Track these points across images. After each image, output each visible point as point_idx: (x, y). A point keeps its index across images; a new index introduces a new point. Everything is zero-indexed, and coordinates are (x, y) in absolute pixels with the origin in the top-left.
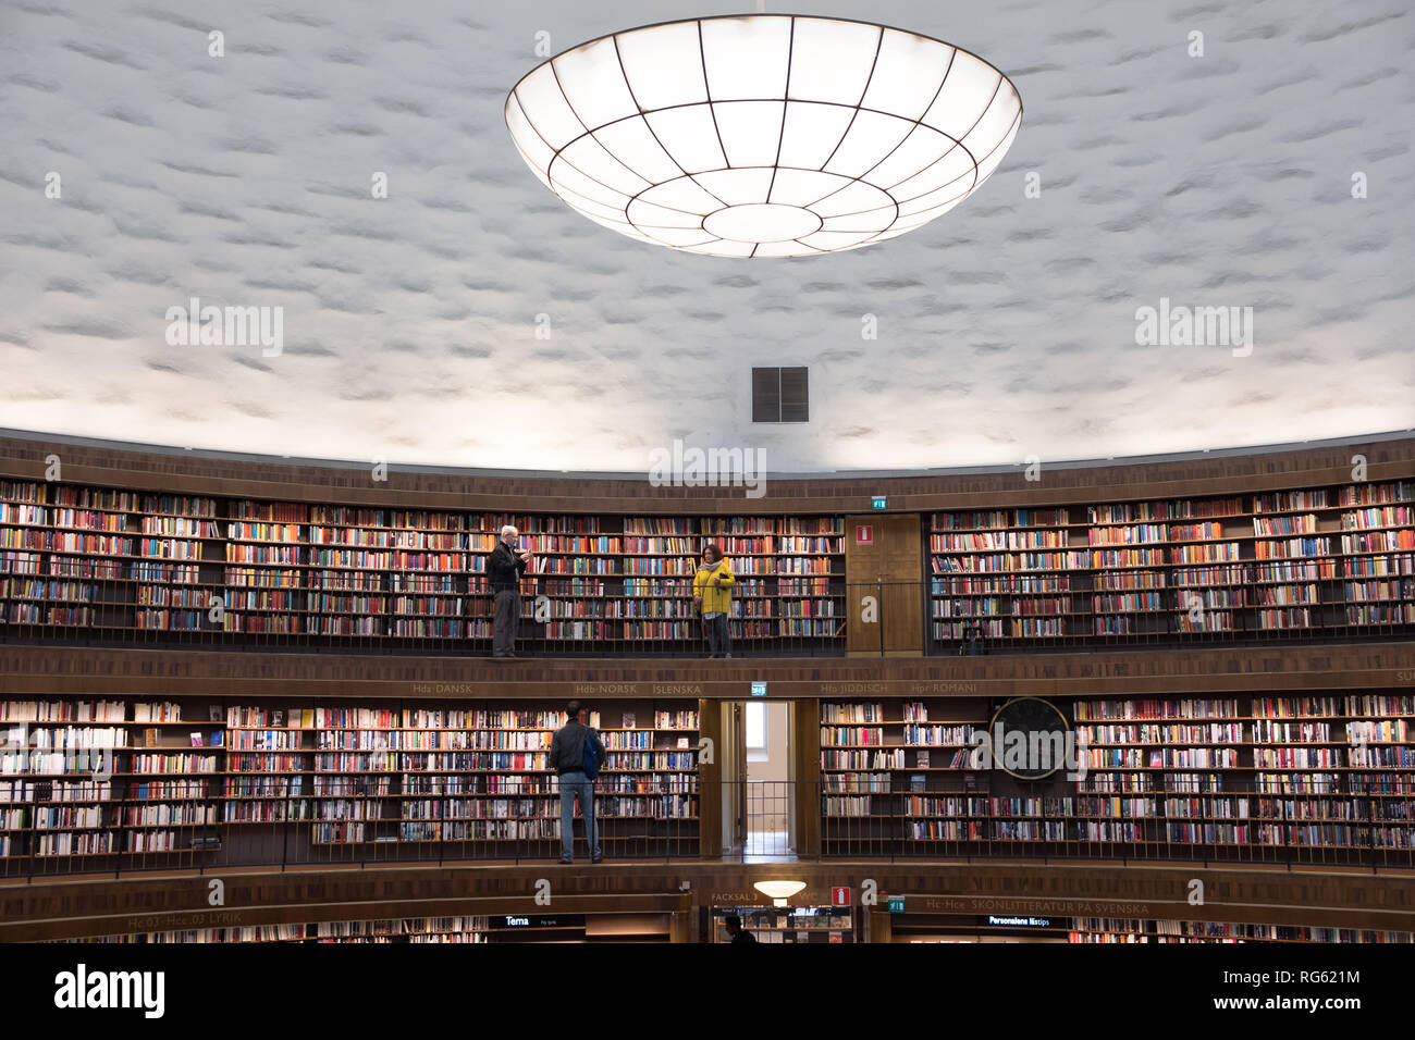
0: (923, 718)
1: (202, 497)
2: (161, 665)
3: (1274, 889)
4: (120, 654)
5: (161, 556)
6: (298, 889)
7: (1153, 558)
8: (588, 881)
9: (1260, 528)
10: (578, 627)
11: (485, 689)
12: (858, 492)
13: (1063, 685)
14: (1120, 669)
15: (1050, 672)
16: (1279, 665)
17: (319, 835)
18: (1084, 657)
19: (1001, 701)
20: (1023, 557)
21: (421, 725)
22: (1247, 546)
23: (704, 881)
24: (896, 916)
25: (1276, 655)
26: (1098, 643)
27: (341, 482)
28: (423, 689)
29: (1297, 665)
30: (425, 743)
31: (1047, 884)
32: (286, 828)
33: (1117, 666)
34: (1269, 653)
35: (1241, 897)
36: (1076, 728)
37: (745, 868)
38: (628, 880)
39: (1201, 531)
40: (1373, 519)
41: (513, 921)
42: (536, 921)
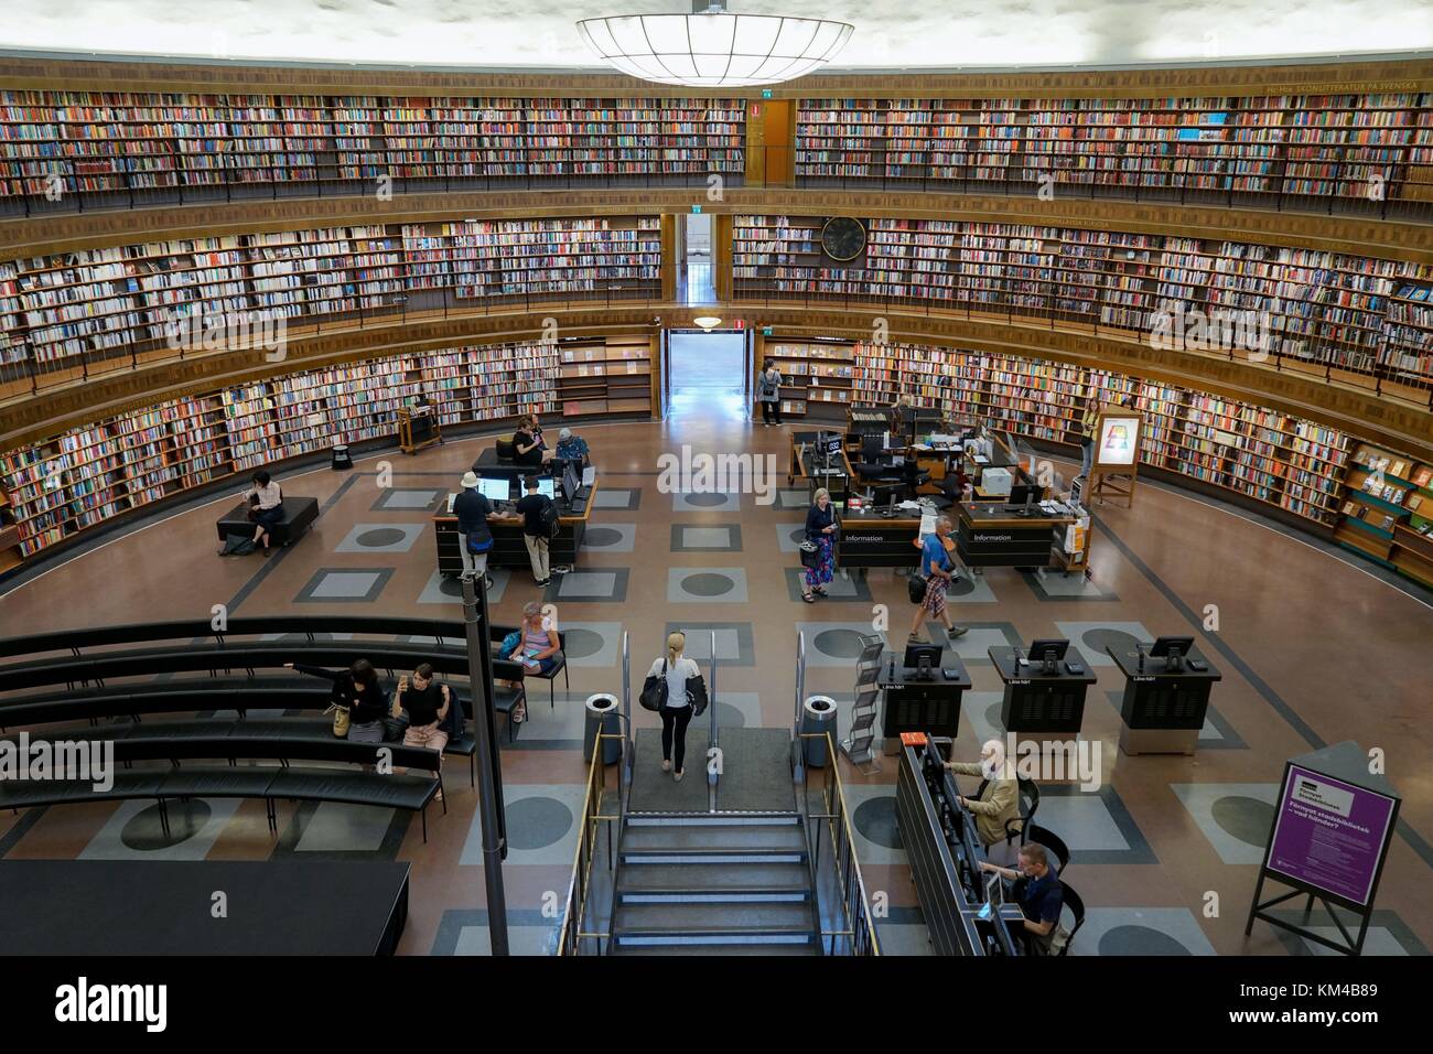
0: (786, 225)
2: (362, 206)
5: (349, 134)
6: (455, 328)
7: (922, 132)
8: (606, 317)
9: (983, 118)
10: (594, 166)
11: (545, 210)
13: (866, 210)
15: (858, 202)
17: (460, 293)
18: (877, 190)
19: (828, 218)
20: (848, 127)
21: (509, 230)
22: (974, 129)
23: (667, 316)
24: (766, 337)
25: (980, 200)
26: (885, 182)
28: (509, 212)
30: (511, 240)
31: (846, 322)
33: (894, 200)
34: (978, 193)
35: (943, 333)
36: (868, 232)
37: (689, 309)
38: (627, 316)
39: (950, 118)
40: (1047, 119)
41: (569, 339)
42: (581, 339)
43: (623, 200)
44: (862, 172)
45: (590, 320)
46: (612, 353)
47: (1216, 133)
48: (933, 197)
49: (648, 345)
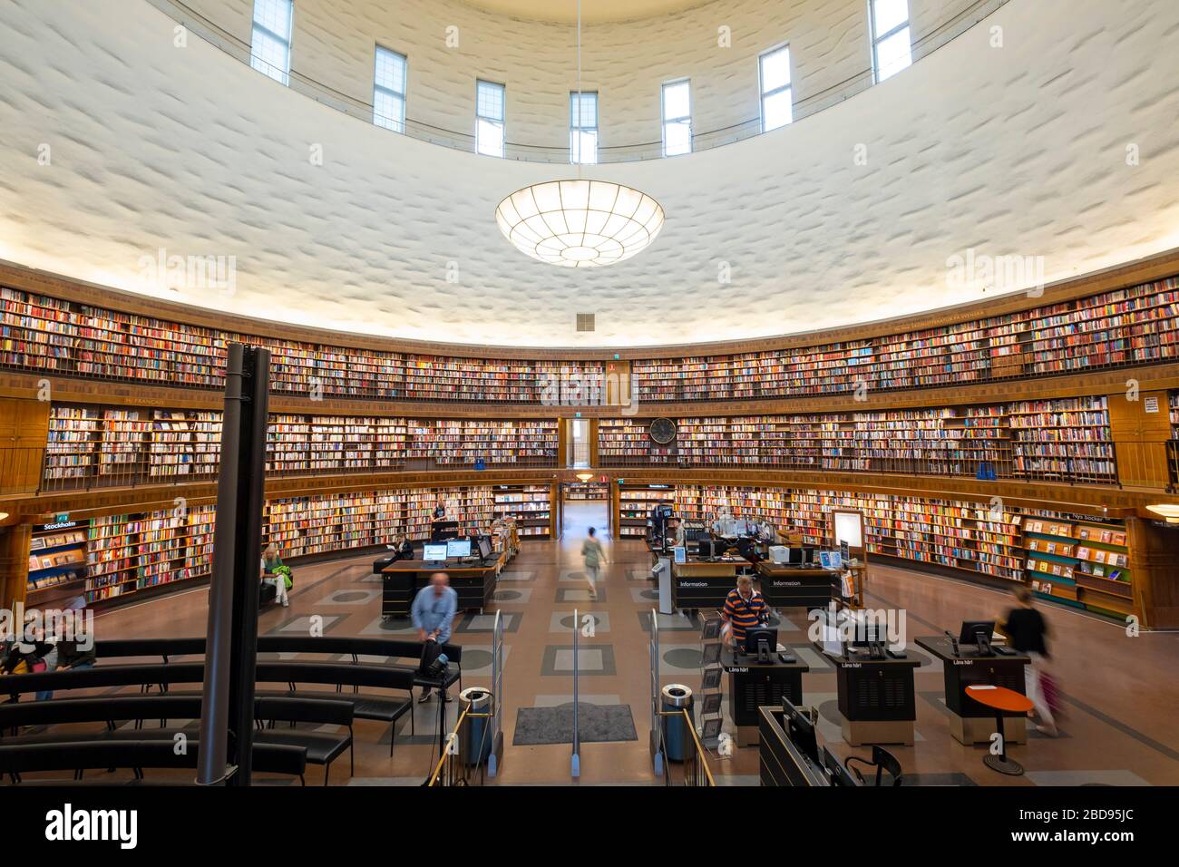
0: (631, 424)
1: (394, 353)
3: (737, 476)
4: (373, 403)
6: (432, 477)
7: (702, 375)
8: (524, 475)
9: (735, 365)
10: (521, 396)
12: (611, 353)
13: (674, 414)
14: (691, 409)
15: (670, 410)
16: (740, 407)
17: (440, 461)
18: (681, 405)
19: (655, 419)
20: (663, 374)
21: (471, 426)
22: (731, 371)
23: (561, 475)
24: (621, 485)
25: (741, 404)
26: (684, 401)
27: (444, 349)
28: (471, 415)
29: (746, 407)
30: (472, 432)
31: (668, 475)
32: (427, 459)
34: (738, 404)
35: (727, 478)
36: (678, 427)
37: (574, 471)
38: (537, 474)
39: (717, 366)
40: (773, 362)
41: (502, 487)
42: (509, 487)
43: (536, 411)
44: (672, 397)
45: (514, 476)
46: (528, 498)
47: (868, 359)
48: (715, 405)
49: (549, 492)
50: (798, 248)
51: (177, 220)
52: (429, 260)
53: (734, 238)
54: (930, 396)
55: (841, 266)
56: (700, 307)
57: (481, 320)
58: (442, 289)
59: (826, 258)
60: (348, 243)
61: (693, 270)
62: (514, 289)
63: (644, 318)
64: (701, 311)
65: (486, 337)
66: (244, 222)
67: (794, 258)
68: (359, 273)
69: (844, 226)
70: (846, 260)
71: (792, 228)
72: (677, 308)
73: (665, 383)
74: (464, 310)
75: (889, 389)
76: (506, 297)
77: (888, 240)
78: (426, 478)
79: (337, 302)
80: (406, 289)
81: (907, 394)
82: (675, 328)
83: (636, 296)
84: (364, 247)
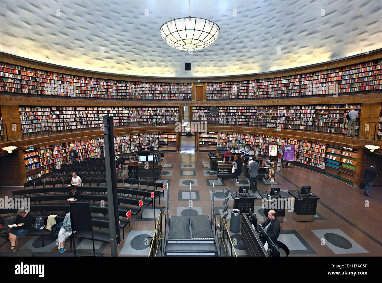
0: (203, 109)
1: (123, 81)
7: (229, 89)
9: (240, 85)
10: (166, 97)
12: (197, 80)
13: (218, 105)
14: (224, 103)
15: (217, 103)
16: (241, 103)
18: (220, 101)
19: (211, 107)
21: (150, 110)
26: (222, 99)
27: (139, 79)
28: (150, 105)
29: (243, 103)
31: (215, 128)
34: (240, 101)
36: (219, 110)
38: (172, 128)
39: (234, 86)
40: (253, 84)
41: (160, 133)
42: (163, 133)
43: (171, 103)
44: (217, 98)
45: (165, 129)
46: (169, 137)
48: (231, 101)
49: (176, 135)
50: (266, 36)
51: (45, 28)
52: (132, 41)
53: (243, 30)
54: (305, 100)
55: (280, 44)
56: (229, 61)
57: (151, 66)
58: (137, 53)
59: (276, 40)
60: (103, 34)
61: (228, 44)
62: (162, 53)
63: (209, 65)
64: (230, 62)
65: (153, 73)
66: (67, 27)
67: (264, 40)
68: (108, 47)
69: (283, 26)
70: (283, 42)
71: (264, 26)
72: (221, 61)
73: (215, 92)
74: (145, 62)
75: (291, 97)
76: (160, 56)
77: (299, 33)
78: (136, 130)
79: (101, 60)
80: (125, 53)
81: (297, 99)
82: (220, 69)
83: (206, 55)
84: (109, 36)
